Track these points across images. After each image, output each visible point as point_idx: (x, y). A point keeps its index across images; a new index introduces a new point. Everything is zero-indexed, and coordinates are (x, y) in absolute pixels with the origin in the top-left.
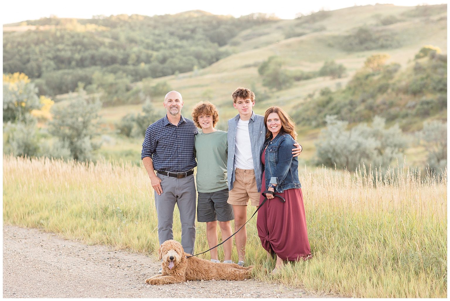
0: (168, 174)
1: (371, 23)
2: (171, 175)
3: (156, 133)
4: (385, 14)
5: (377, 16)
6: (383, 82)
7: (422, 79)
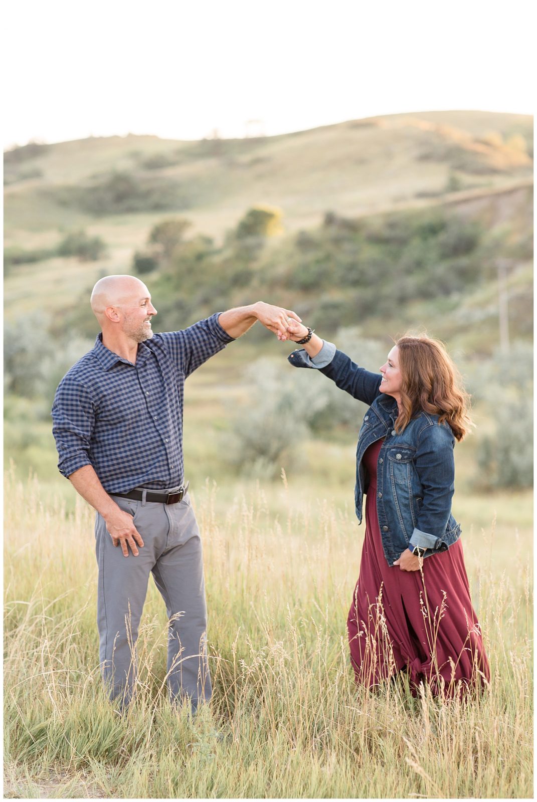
0: (144, 495)
1: (125, 165)
2: (151, 498)
3: (89, 387)
4: (150, 151)
5: (135, 155)
6: (239, 267)
7: (318, 262)
